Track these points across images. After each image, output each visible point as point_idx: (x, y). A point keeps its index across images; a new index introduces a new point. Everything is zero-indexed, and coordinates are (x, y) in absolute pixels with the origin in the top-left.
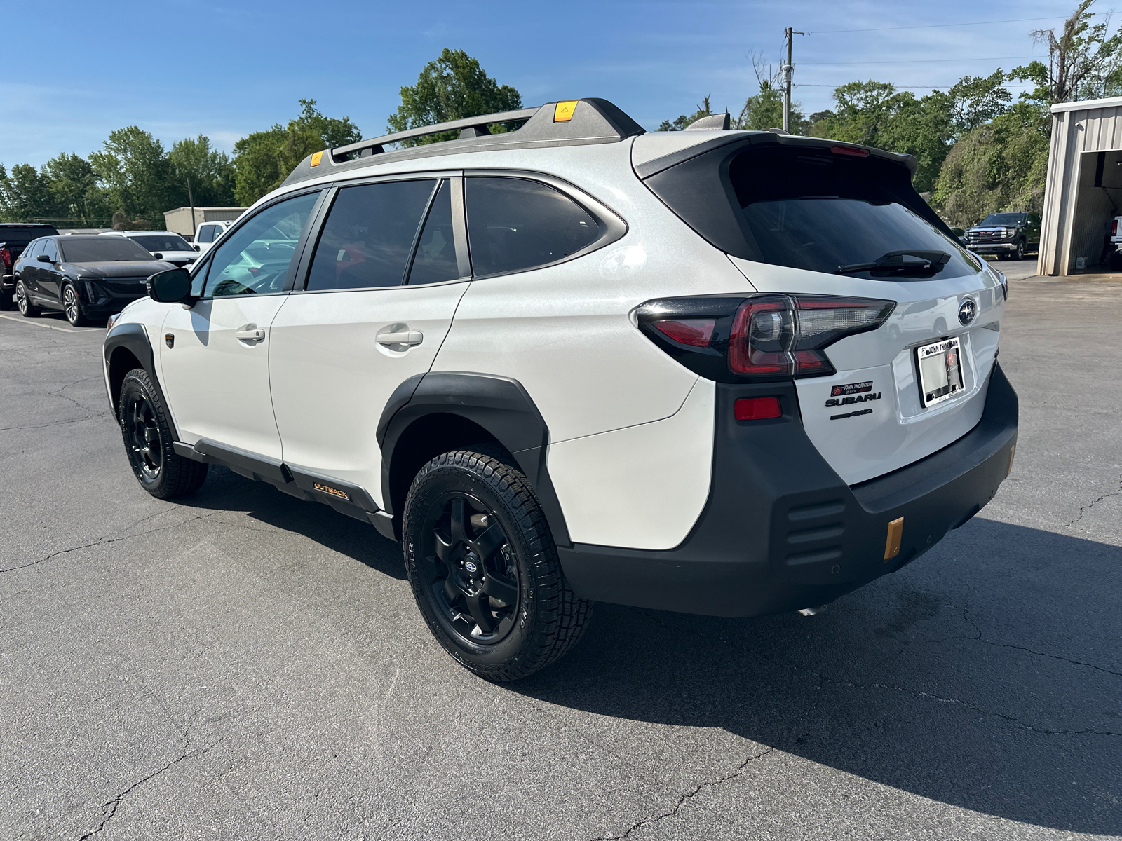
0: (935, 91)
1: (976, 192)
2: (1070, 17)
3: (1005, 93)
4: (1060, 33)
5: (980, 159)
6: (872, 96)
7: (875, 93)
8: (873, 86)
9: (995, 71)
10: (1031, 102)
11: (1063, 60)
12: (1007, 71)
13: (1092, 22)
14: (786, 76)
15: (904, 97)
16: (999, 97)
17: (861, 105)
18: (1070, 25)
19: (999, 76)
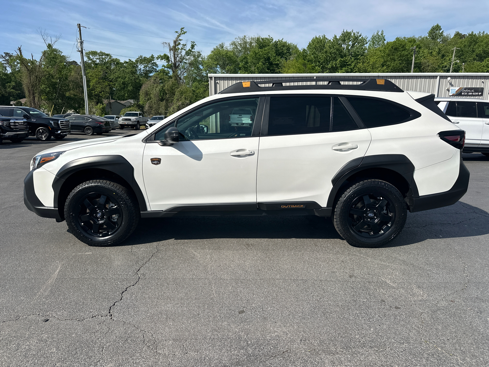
0: (129, 60)
1: (156, 102)
2: (175, 39)
3: (156, 64)
4: (172, 44)
5: (156, 89)
6: (102, 58)
7: (104, 57)
8: (102, 54)
9: (151, 55)
10: (166, 69)
11: (174, 55)
12: (156, 56)
13: (182, 42)
14: (80, 45)
15: (116, 60)
16: (154, 65)
17: (98, 61)
18: (175, 42)
19: (152, 57)
